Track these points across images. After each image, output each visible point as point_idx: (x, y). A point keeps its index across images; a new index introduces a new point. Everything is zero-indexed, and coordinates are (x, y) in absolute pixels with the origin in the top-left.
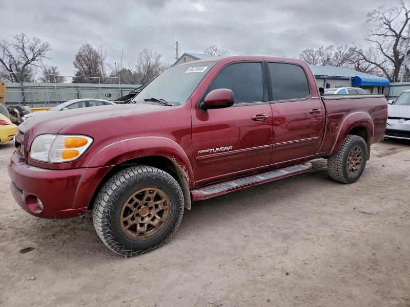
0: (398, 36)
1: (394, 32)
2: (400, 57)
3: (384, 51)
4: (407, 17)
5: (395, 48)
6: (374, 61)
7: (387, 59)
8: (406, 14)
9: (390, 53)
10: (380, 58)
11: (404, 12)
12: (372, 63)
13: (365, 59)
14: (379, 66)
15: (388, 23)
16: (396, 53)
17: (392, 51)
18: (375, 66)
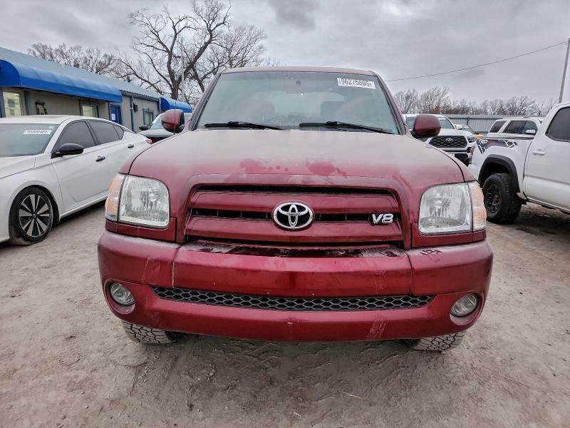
0: (170, 53)
1: (164, 46)
2: (176, 79)
3: (157, 67)
4: (175, 30)
5: (169, 67)
6: (147, 79)
7: (162, 79)
8: (174, 28)
9: (165, 72)
10: (154, 77)
11: (170, 25)
12: (146, 81)
13: (135, 73)
14: (152, 85)
15: (156, 33)
16: (171, 73)
17: (167, 69)
18: (148, 85)
